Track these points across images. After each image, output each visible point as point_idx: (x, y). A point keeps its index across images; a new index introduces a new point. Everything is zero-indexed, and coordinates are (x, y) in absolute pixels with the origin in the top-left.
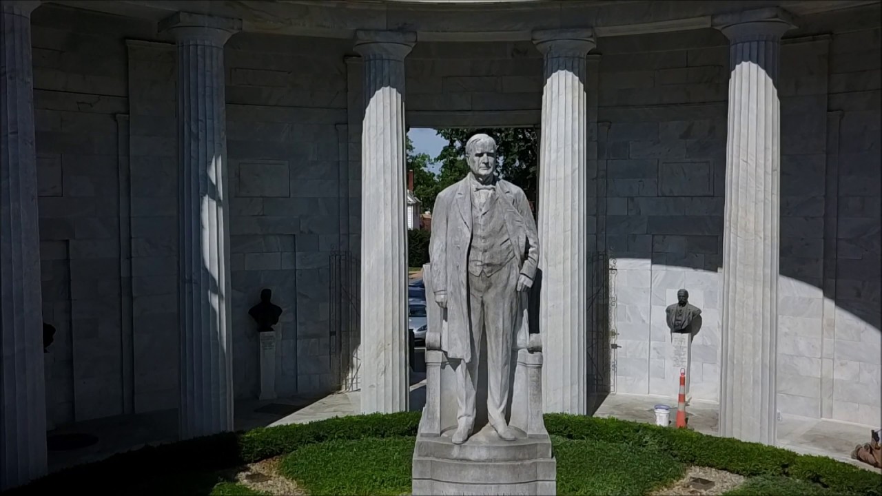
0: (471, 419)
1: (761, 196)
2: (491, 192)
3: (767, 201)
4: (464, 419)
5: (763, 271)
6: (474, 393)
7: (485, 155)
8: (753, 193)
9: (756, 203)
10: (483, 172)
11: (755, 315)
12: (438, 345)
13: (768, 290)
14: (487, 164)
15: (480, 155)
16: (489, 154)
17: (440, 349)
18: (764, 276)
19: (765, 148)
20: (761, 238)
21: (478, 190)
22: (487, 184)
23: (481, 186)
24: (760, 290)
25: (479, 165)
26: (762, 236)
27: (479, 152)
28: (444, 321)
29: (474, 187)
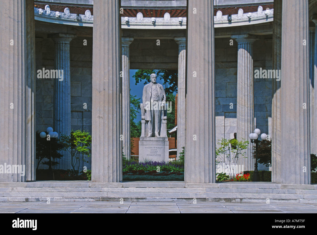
0: (151, 134)
1: (246, 94)
2: (156, 86)
3: (248, 95)
4: (150, 133)
5: (247, 118)
6: (152, 128)
7: (154, 78)
8: (244, 92)
9: (245, 96)
10: (154, 81)
11: (245, 132)
12: (144, 119)
13: (249, 124)
14: (155, 80)
15: (153, 78)
16: (155, 78)
17: (144, 120)
18: (247, 119)
19: (247, 78)
20: (246, 107)
21: (153, 85)
22: (155, 84)
23: (153, 84)
24: (246, 124)
25: (153, 80)
26: (247, 107)
27: (153, 77)
28: (145, 113)
29: (152, 85)
